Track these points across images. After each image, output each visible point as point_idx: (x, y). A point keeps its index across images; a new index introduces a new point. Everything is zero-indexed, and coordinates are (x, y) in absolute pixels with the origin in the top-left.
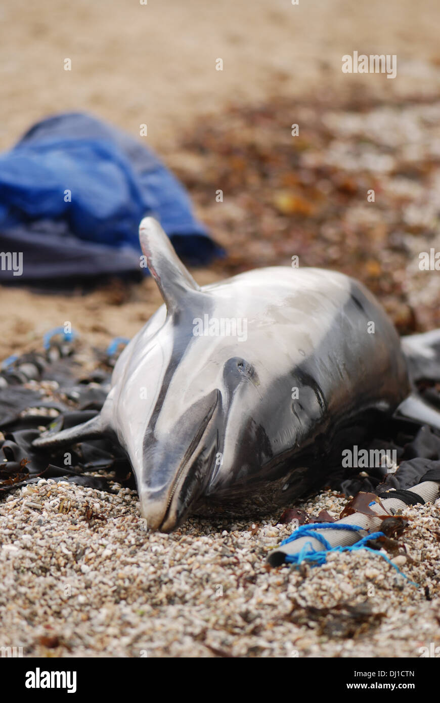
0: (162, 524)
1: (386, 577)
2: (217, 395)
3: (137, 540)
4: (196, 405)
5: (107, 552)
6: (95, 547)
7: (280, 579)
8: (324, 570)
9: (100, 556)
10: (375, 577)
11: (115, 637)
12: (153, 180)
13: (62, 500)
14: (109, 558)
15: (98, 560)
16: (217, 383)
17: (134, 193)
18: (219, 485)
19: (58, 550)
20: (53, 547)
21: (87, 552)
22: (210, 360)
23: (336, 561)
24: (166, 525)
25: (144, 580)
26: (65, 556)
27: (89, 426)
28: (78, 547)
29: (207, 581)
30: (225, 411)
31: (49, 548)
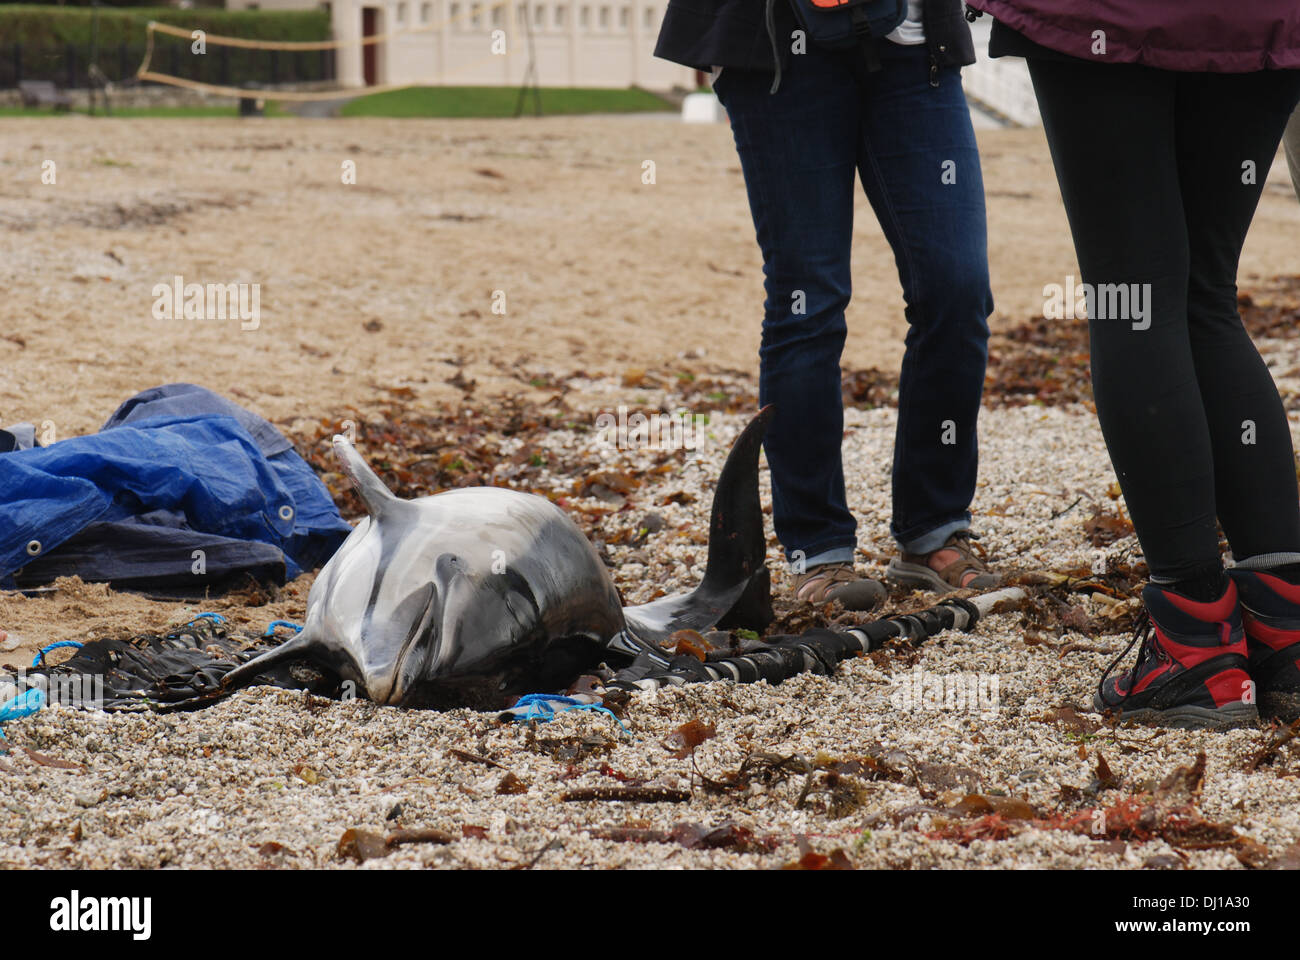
0: (389, 698)
1: (612, 731)
2: (432, 587)
3: (364, 715)
4: (412, 596)
5: (337, 726)
6: (324, 723)
7: (511, 732)
8: (553, 725)
9: (329, 730)
10: (601, 731)
11: (363, 768)
12: (281, 465)
13: (279, 696)
14: (339, 731)
15: (328, 734)
16: (430, 576)
17: (263, 477)
18: (439, 670)
19: (288, 726)
20: (282, 723)
21: (316, 728)
22: (422, 555)
23: (564, 718)
24: (393, 698)
25: (379, 737)
26: (295, 732)
27: (291, 644)
28: (306, 724)
29: (442, 732)
30: (441, 602)
31: (279, 725)
